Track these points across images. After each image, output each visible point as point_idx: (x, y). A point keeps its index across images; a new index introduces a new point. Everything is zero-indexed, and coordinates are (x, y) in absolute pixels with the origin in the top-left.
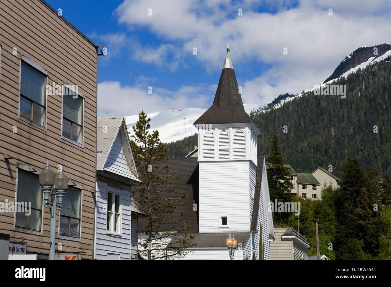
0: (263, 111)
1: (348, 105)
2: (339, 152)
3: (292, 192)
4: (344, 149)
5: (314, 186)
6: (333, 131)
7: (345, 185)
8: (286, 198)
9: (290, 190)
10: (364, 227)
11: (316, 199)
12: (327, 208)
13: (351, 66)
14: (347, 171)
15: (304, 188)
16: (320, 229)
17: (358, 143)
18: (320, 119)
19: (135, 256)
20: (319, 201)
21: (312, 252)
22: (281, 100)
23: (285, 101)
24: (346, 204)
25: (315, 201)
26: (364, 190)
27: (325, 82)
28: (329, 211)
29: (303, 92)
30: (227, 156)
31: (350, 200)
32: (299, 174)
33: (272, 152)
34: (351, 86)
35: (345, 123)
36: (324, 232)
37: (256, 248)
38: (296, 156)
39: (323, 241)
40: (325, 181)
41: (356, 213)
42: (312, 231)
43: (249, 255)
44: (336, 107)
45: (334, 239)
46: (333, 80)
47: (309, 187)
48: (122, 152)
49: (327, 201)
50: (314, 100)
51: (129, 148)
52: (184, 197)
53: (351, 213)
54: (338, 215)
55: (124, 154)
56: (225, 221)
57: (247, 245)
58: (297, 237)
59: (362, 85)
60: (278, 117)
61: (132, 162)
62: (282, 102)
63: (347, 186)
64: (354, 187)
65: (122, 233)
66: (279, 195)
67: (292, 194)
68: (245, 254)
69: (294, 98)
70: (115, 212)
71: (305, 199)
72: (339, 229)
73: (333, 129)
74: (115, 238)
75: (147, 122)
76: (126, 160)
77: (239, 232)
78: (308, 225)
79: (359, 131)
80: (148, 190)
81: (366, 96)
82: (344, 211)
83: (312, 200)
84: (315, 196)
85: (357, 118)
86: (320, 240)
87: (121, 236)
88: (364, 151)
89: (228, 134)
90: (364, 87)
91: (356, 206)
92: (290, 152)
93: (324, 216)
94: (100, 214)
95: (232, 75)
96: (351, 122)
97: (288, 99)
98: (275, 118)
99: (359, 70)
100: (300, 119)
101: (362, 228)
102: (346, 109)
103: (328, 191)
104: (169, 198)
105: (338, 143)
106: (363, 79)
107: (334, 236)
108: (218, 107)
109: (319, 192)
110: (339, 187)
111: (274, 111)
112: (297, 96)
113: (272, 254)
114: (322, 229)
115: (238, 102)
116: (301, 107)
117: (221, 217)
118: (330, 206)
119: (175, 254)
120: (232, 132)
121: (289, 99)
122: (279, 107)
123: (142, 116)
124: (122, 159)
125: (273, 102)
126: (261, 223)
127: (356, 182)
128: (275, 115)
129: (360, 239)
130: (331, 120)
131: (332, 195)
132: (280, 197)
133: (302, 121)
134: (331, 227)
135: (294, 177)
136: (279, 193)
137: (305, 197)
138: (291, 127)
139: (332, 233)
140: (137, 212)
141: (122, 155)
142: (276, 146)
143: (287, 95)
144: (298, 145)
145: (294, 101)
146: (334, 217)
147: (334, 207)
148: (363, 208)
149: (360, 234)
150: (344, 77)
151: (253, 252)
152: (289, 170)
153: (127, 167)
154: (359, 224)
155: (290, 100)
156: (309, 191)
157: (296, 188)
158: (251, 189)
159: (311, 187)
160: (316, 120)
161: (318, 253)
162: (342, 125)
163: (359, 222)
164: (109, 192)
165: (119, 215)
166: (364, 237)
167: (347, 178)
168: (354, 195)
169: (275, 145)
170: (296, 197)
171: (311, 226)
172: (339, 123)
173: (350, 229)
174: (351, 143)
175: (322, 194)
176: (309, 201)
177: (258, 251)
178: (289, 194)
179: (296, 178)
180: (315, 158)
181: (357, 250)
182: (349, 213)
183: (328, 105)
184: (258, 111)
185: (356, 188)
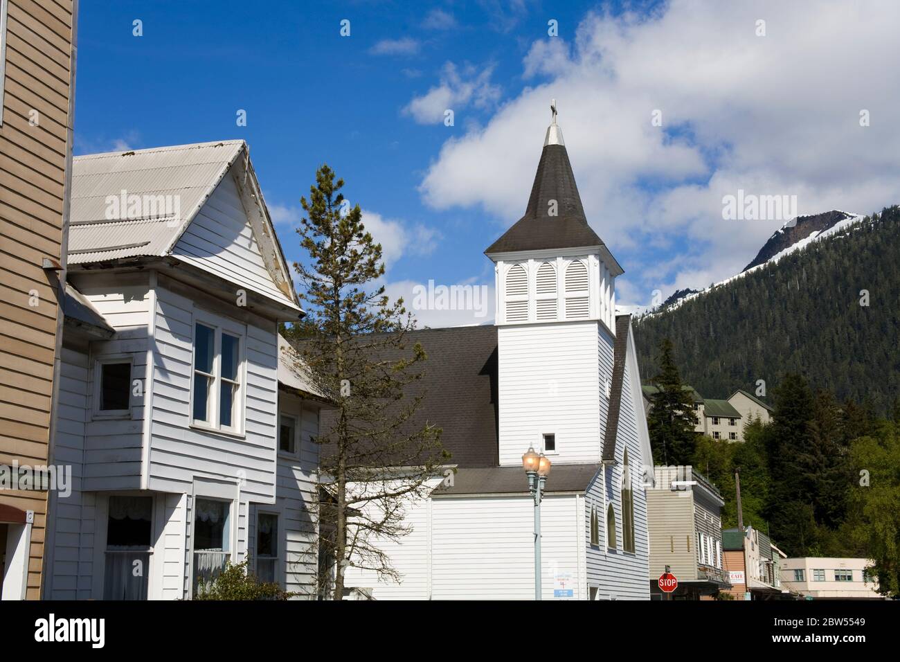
0: (651, 315)
1: (781, 304)
2: (769, 375)
3: (697, 430)
4: (778, 370)
5: (732, 420)
6: (759, 344)
7: (781, 417)
8: (687, 439)
9: (694, 427)
10: (813, 483)
11: (734, 441)
12: (755, 454)
13: (784, 245)
14: (784, 394)
15: (716, 423)
16: (742, 488)
17: (799, 361)
18: (739, 327)
19: (312, 497)
20: (739, 444)
21: (730, 524)
22: (678, 299)
23: (685, 299)
24: (784, 447)
25: (733, 444)
26: (813, 424)
27: (745, 270)
28: (758, 459)
29: (712, 285)
30: (554, 313)
31: (790, 441)
32: (707, 401)
33: (663, 366)
34: (784, 274)
35: (777, 331)
36: (749, 493)
37: (615, 497)
38: (703, 383)
39: (747, 506)
40: (749, 412)
41: (801, 461)
42: (730, 490)
43: (598, 509)
44: (763, 307)
45: (765, 504)
46: (757, 267)
47: (724, 422)
48: (247, 232)
49: (752, 444)
50: (729, 297)
51: (265, 224)
52: (418, 356)
53: (793, 461)
54: (772, 464)
55: (254, 239)
56: (550, 441)
57: (593, 487)
58: (701, 484)
59: (802, 273)
60: (674, 323)
61: (276, 259)
62: (680, 301)
63: (784, 417)
64: (797, 419)
65: (247, 431)
66: (675, 435)
67: (697, 433)
68: (590, 505)
69: (698, 294)
70: (222, 376)
71: (717, 440)
72: (774, 487)
73: (758, 341)
74: (222, 441)
75: (336, 189)
76: (261, 256)
77: (580, 463)
78: (723, 482)
79: (800, 343)
80: (339, 342)
81: (808, 290)
82: (781, 458)
83: (729, 443)
84: (733, 435)
85: (796, 323)
86: (743, 505)
87: (244, 438)
88: (808, 374)
89: (555, 269)
90: (804, 275)
91: (801, 450)
92: (695, 377)
93: (749, 468)
94: (169, 375)
95: (561, 158)
96: (786, 330)
97: (689, 297)
98: (670, 326)
99: (797, 251)
100: (707, 327)
101: (810, 486)
102: (779, 309)
103: (754, 426)
104: (385, 360)
105: (767, 361)
106: (803, 264)
107: (766, 500)
108: (536, 218)
109: (739, 429)
110: (771, 420)
111: (667, 316)
112: (703, 293)
113: (649, 515)
114: (746, 487)
115: (574, 208)
116: (709, 308)
117: (543, 435)
118: (758, 450)
119: (404, 492)
120: (561, 265)
121: (691, 297)
122: (675, 309)
123: (323, 176)
124: (247, 249)
125: (666, 302)
126: (626, 449)
127: (799, 411)
128: (670, 321)
129: (808, 503)
130: (755, 327)
131: (761, 433)
132: (677, 437)
133: (711, 329)
134: (762, 484)
135: (699, 406)
136: (676, 431)
137: (717, 437)
138: (695, 339)
139: (762, 495)
140: (308, 393)
141: (249, 241)
142: (668, 357)
143: (688, 291)
144: (707, 365)
145: (699, 299)
146: (766, 469)
147: (765, 453)
148: (813, 453)
149: (808, 495)
150: (774, 262)
151: (608, 504)
152: (690, 394)
153: (265, 274)
154: (806, 478)
155: (693, 298)
156: (724, 429)
157: (703, 423)
158: (602, 378)
159: (727, 421)
160: (732, 327)
161: (741, 523)
162: (773, 334)
163: (806, 475)
164: (199, 323)
165: (238, 385)
166: (814, 500)
167: (785, 405)
168: (797, 432)
169: (666, 355)
170: (703, 437)
171: (728, 483)
172: (768, 332)
173: (790, 487)
174: (787, 362)
175: (744, 433)
176: (724, 443)
177: (621, 504)
178: (691, 432)
179: (702, 407)
180: (733, 385)
181: (806, 518)
182: (789, 461)
183: (750, 303)
184: (643, 316)
185: (799, 421)
